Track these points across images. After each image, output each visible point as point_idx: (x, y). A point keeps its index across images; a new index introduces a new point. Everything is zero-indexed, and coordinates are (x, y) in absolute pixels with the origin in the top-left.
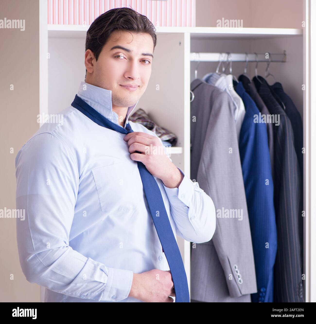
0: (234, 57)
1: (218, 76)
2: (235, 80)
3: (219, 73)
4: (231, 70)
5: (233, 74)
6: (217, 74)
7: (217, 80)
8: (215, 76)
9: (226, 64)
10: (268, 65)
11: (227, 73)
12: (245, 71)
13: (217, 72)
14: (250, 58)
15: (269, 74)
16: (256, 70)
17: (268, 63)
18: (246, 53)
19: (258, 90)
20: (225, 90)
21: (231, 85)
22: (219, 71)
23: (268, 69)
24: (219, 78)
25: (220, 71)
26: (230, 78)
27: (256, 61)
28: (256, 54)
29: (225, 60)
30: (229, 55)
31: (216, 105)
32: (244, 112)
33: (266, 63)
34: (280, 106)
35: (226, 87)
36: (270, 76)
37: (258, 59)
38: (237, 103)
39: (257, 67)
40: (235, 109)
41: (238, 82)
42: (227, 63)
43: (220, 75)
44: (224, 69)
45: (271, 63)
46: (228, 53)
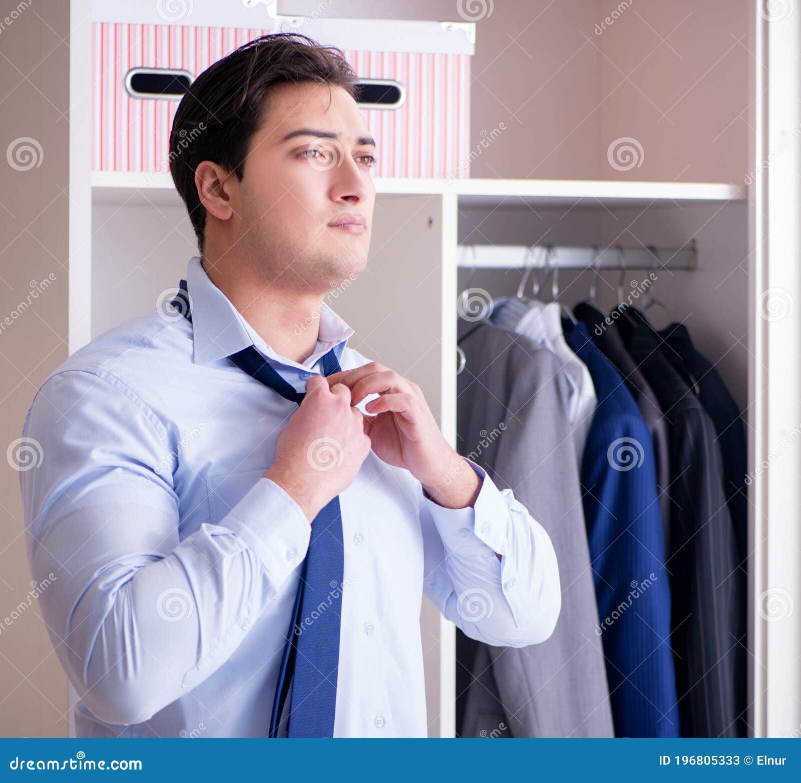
0: (563, 257)
1: (523, 307)
2: (565, 317)
3: (525, 299)
4: (555, 290)
5: (561, 300)
6: (519, 300)
7: (519, 317)
8: (513, 306)
9: (542, 275)
11: (545, 298)
12: (592, 293)
13: (520, 295)
14: (604, 258)
15: (653, 302)
16: (620, 292)
18: (596, 247)
19: (628, 345)
20: (543, 342)
21: (557, 329)
22: (525, 293)
23: (651, 288)
24: (525, 312)
25: (528, 292)
26: (553, 311)
27: (619, 268)
28: (619, 248)
29: (541, 263)
30: (552, 253)
31: (522, 384)
32: (594, 401)
34: (685, 386)
35: (544, 336)
36: (655, 305)
37: (624, 263)
38: (575, 378)
39: (621, 283)
40: (571, 393)
41: (574, 321)
42: (546, 272)
43: (526, 303)
44: (536, 289)
45: (659, 273)
46: (549, 246)
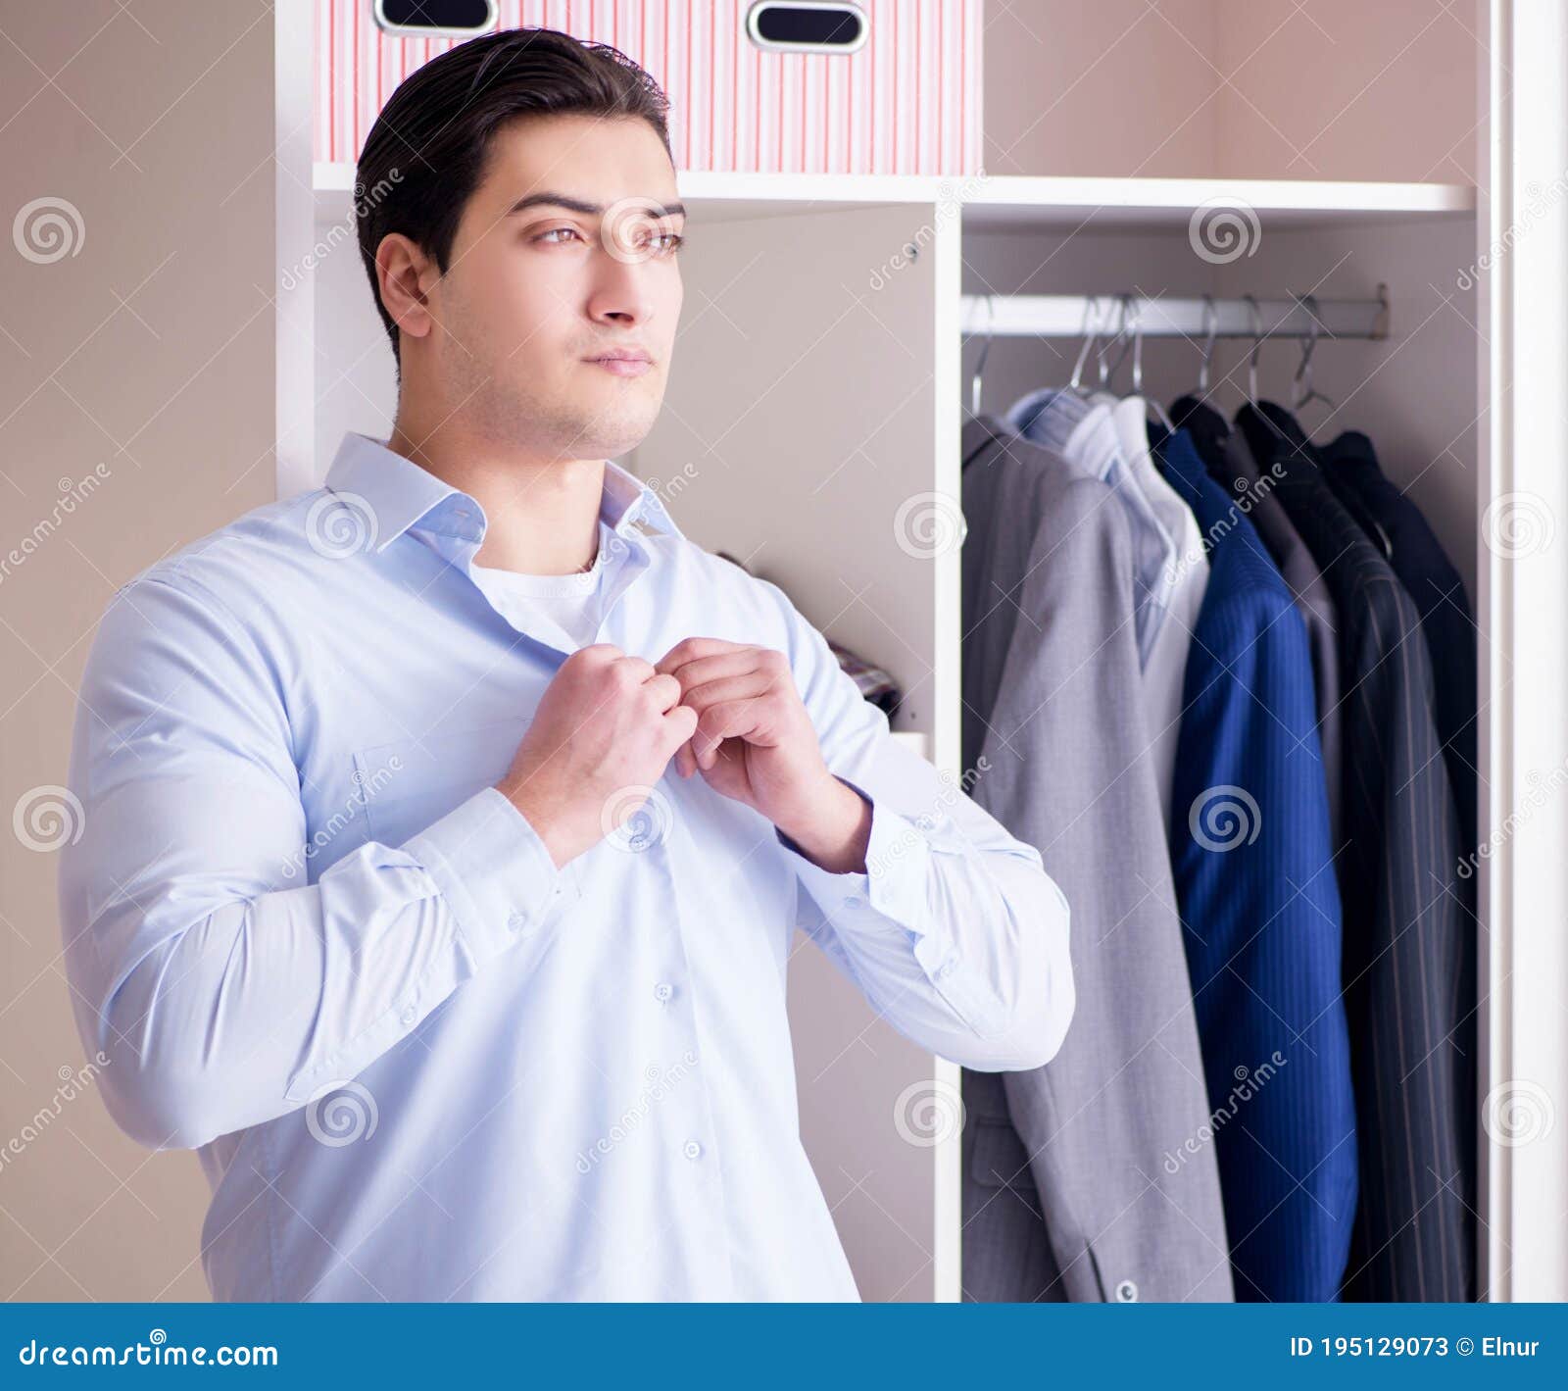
0: (1153, 316)
1: (1082, 404)
2: (1155, 421)
3: (1084, 390)
4: (1137, 375)
5: (1147, 391)
6: (1075, 392)
7: (1073, 421)
8: (1065, 402)
9: (1116, 348)
10: (1307, 353)
11: (1119, 388)
12: (1204, 379)
13: (1075, 383)
14: (1225, 317)
15: (1311, 395)
16: (1252, 376)
17: (1308, 341)
18: (1208, 298)
19: (1264, 469)
20: (1115, 467)
21: (1140, 442)
22: (1082, 381)
23: (1308, 369)
24: (1085, 413)
25: (1089, 378)
26: (1134, 412)
27: (1250, 335)
28: (1249, 298)
29: (1113, 327)
30: (1131, 306)
32: (1205, 569)
33: (1296, 342)
34: (1366, 543)
35: (1116, 454)
36: (1314, 400)
37: (1258, 326)
38: (1170, 531)
39: (1254, 362)
40: (1162, 554)
41: (1171, 428)
42: (1122, 342)
43: (1087, 398)
44: (1104, 372)
45: (1321, 343)
46: (1126, 297)
